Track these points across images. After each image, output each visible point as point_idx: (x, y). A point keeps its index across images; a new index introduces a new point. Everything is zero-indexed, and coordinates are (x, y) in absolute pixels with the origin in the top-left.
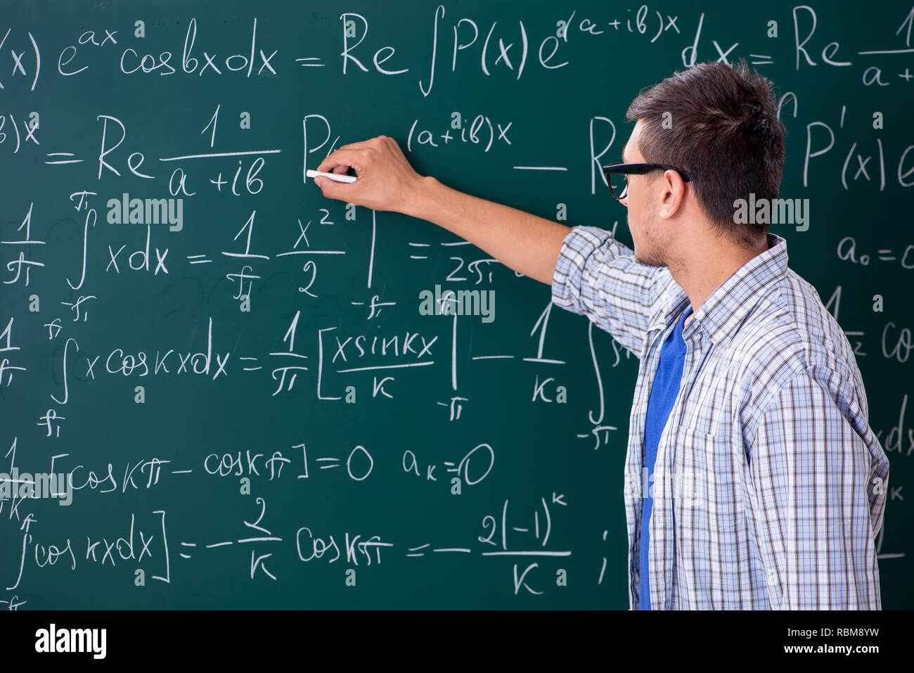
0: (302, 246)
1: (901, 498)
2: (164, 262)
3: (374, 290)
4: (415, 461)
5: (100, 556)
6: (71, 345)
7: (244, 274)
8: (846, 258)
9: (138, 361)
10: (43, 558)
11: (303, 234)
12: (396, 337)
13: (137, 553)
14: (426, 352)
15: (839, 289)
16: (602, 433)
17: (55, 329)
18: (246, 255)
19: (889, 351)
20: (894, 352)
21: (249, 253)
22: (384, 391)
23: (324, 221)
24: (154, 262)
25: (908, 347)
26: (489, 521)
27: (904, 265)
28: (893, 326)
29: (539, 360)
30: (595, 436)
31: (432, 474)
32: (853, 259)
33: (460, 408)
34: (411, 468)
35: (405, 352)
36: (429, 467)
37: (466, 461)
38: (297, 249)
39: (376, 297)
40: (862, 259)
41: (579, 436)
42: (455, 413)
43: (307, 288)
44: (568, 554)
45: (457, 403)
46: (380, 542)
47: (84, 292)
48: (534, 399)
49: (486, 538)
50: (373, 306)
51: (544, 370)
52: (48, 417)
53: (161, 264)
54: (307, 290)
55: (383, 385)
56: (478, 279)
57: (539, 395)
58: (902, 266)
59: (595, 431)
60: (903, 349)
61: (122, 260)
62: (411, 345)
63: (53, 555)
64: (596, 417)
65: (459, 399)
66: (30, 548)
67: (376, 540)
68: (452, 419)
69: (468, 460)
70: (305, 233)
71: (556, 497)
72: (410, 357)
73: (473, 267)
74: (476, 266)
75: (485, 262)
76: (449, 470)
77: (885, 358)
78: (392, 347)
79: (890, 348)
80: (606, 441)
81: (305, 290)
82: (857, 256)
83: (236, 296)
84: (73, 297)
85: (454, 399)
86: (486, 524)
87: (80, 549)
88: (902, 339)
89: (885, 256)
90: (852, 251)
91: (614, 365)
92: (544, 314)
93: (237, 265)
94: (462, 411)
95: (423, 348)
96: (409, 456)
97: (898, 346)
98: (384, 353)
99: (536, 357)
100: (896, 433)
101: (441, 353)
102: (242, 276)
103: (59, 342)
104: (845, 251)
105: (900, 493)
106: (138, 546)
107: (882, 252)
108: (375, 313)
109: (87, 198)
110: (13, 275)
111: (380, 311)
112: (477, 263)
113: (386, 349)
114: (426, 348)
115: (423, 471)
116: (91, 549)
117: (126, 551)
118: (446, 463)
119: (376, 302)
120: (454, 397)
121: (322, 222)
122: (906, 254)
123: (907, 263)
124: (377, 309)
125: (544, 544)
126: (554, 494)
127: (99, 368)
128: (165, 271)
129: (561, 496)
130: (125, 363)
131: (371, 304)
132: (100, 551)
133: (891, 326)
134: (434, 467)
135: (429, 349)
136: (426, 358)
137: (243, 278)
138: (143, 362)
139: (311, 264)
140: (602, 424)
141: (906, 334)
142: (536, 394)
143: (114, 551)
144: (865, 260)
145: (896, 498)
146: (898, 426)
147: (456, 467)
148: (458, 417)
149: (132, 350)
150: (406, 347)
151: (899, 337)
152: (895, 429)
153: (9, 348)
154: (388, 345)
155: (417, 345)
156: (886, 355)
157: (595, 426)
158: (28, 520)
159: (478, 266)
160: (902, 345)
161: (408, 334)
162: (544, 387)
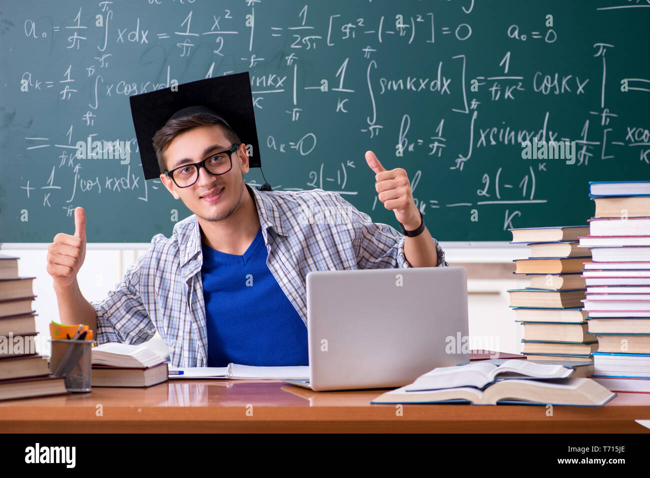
0: (216, 29)
1: (545, 169)
2: (146, 37)
3: (253, 52)
4: (274, 142)
5: (112, 186)
6: (100, 80)
7: (187, 43)
8: (513, 36)
9: (132, 88)
10: (85, 187)
11: (216, 23)
12: (264, 77)
13: (131, 185)
14: (280, 85)
15: (509, 54)
16: (374, 129)
17: (91, 71)
18: (187, 34)
19: (538, 88)
20: (540, 89)
21: (189, 33)
22: (259, 104)
23: (228, 16)
24: (141, 37)
25: (549, 86)
26: (313, 174)
27: (547, 40)
28: (541, 74)
29: (340, 89)
30: (370, 131)
31: (284, 149)
32: (517, 37)
33: (298, 114)
34: (272, 146)
35: (269, 84)
36: (281, 145)
37: (301, 142)
38: (214, 31)
39: (254, 56)
40: (522, 37)
41: (363, 131)
42: (295, 117)
43: (219, 50)
44: (355, 193)
45: (296, 112)
46: (256, 183)
47: (106, 52)
48: (338, 110)
49: (312, 183)
50: (252, 60)
51: (343, 95)
52: (87, 115)
53: (144, 38)
54: (219, 52)
55: (257, 102)
56: (308, 46)
57: (340, 108)
58: (545, 41)
59: (371, 128)
60: (546, 87)
61: (125, 36)
62: (273, 81)
63: (89, 185)
64: (371, 121)
65: (297, 109)
66: (78, 181)
67: (253, 183)
68: (294, 119)
69: (302, 142)
70: (218, 23)
71: (350, 162)
72: (272, 87)
73: (305, 40)
74: (307, 40)
75: (312, 38)
76: (292, 147)
77: (535, 92)
78: (261, 83)
79: (538, 86)
80: (377, 134)
81: (217, 52)
82: (519, 35)
83: (182, 54)
84: (100, 54)
85: (295, 110)
86: (312, 175)
87: (103, 183)
88: (545, 81)
89: (536, 35)
90: (516, 33)
91: (382, 93)
92: (343, 65)
93: (183, 39)
94: (299, 116)
95: (278, 82)
96: (271, 139)
97: (543, 86)
98: (258, 85)
99: (339, 88)
100: (542, 133)
101: (288, 85)
102: (185, 44)
103: (93, 78)
104: (512, 33)
105: (545, 167)
106: (132, 182)
107: (534, 33)
108: (254, 64)
109: (108, 5)
110: (71, 44)
111: (256, 63)
112: (307, 38)
113: (260, 83)
114: (280, 83)
115: (278, 147)
116: (108, 183)
117: (126, 184)
118: (291, 143)
119: (254, 58)
120: (295, 108)
121: (226, 17)
122: (548, 35)
123: (548, 39)
124: (254, 62)
125: (343, 187)
126: (348, 161)
127: (113, 91)
128: (146, 42)
129: (352, 163)
130: (126, 88)
131: (251, 59)
132: (113, 184)
133: (539, 74)
134: (284, 145)
135: (282, 83)
136: (280, 88)
137: (186, 46)
138: (135, 88)
139: (220, 39)
140: (375, 124)
141: (548, 78)
142: (338, 108)
143: (120, 184)
144: (524, 37)
145: (542, 169)
146: (543, 129)
147: (296, 145)
148: (297, 119)
149: (129, 82)
150: (270, 82)
151: (544, 80)
152: (541, 131)
153: (69, 80)
154: (260, 81)
155: (275, 81)
156: (536, 90)
157: (370, 126)
158: (77, 167)
159: (309, 40)
160: (545, 85)
161: (270, 75)
162: (344, 104)
